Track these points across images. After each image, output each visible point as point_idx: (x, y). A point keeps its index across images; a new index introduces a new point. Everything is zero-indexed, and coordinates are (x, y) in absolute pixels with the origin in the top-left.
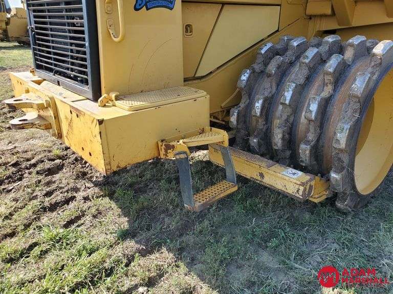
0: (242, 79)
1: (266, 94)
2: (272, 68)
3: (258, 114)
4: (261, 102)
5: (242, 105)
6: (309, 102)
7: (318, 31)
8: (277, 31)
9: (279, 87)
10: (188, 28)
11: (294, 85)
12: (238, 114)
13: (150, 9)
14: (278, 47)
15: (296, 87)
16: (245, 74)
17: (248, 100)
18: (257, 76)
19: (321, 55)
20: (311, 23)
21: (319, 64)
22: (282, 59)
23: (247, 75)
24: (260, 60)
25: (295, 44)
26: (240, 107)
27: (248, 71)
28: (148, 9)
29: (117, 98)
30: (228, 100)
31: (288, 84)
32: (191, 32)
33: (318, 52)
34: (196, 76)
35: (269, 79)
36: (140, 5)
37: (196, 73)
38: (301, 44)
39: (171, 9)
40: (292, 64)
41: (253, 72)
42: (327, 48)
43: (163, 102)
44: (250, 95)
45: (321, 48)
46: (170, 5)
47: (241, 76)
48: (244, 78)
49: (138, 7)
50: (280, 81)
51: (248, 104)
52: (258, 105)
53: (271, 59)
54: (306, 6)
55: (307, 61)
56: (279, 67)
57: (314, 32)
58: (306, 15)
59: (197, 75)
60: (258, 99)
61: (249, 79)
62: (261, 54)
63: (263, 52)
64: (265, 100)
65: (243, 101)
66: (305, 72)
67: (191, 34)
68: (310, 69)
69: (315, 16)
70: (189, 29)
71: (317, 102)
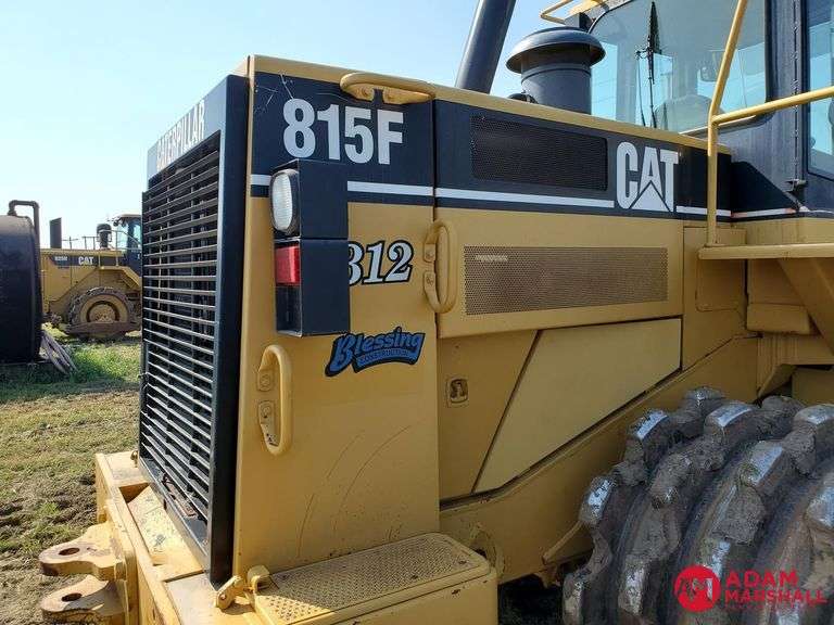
0: (590, 503)
1: (655, 552)
2: (664, 485)
3: (636, 609)
4: (640, 575)
5: (594, 566)
6: (773, 609)
7: (782, 365)
8: (680, 370)
9: (688, 532)
10: (457, 388)
11: (724, 546)
12: (585, 592)
13: (363, 368)
14: (681, 418)
15: (731, 551)
16: (600, 491)
17: (611, 556)
18: (630, 495)
19: (793, 460)
20: (763, 347)
21: (792, 484)
22: (688, 462)
23: (603, 494)
24: (635, 453)
25: (722, 422)
26: (589, 572)
27: (606, 484)
28: (357, 369)
29: (262, 587)
30: (563, 541)
31: (708, 540)
32: (463, 394)
33: (783, 455)
34: (476, 491)
35: (659, 513)
36: (339, 363)
37: (476, 483)
38: (737, 421)
39: (412, 362)
40: (716, 473)
41: (619, 483)
42: (809, 443)
43: (372, 605)
44: (613, 543)
45: (791, 437)
46: (410, 355)
47: (588, 495)
48: (596, 499)
49: (334, 368)
50: (690, 517)
51: (612, 565)
52: (634, 582)
53: (663, 451)
54: (746, 310)
55: (755, 480)
56: (681, 485)
57: (774, 368)
58: (746, 327)
59: (479, 489)
60: (634, 569)
61: (608, 502)
62: (638, 439)
63: (641, 434)
64: (653, 570)
65: (596, 556)
66: (754, 509)
67: (462, 398)
68: (766, 499)
69: (771, 334)
70: (459, 388)
71: (796, 615)
